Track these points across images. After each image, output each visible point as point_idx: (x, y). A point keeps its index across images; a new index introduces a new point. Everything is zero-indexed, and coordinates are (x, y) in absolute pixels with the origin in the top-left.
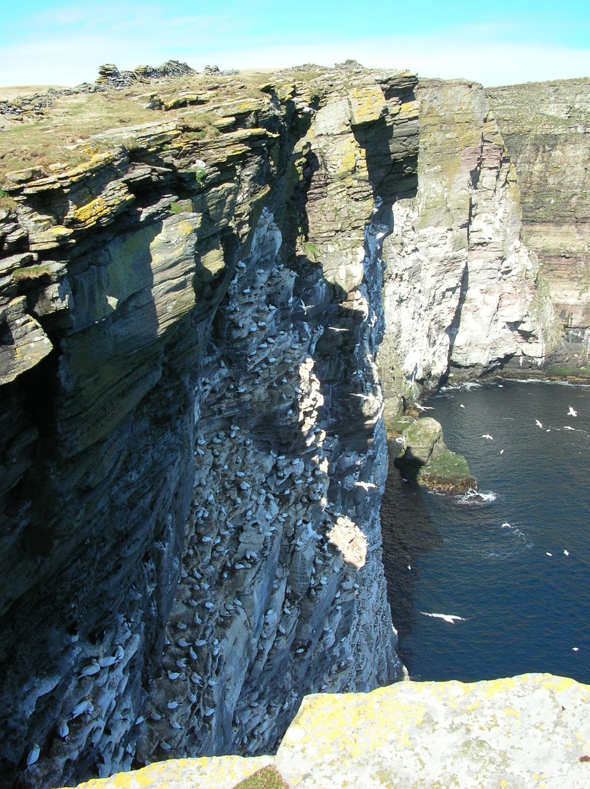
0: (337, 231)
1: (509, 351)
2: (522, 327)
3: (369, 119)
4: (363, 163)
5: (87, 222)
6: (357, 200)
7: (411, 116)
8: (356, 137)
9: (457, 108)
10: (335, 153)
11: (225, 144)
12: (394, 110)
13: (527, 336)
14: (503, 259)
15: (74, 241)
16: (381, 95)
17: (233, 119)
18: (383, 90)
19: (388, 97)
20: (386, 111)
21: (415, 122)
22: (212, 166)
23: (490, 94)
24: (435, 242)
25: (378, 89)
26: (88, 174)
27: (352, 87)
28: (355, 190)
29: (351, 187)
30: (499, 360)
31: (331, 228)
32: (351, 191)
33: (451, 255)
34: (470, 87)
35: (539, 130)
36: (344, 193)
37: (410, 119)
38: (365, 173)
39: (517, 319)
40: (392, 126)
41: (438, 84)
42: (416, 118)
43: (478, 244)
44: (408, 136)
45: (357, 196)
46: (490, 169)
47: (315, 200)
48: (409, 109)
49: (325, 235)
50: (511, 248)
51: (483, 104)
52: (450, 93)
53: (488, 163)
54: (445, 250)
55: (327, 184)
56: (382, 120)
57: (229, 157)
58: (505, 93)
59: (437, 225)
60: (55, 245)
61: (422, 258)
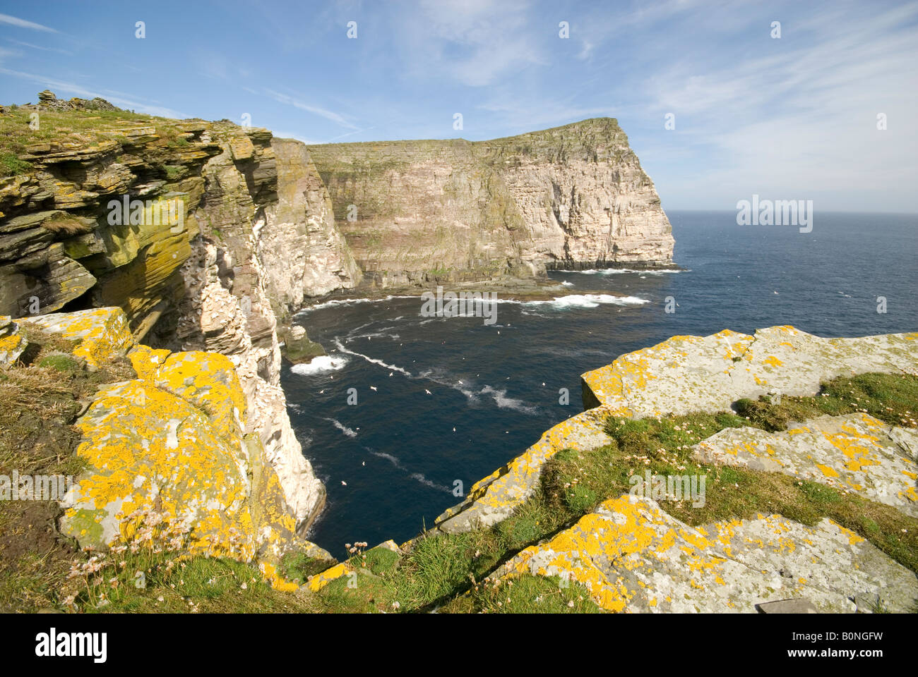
0: (233, 224)
1: (336, 286)
2: (340, 274)
3: (244, 157)
4: (244, 183)
5: (109, 189)
6: (243, 206)
7: (271, 157)
8: (237, 167)
9: (291, 156)
10: (225, 176)
11: (190, 150)
12: (260, 152)
13: (343, 278)
14: (326, 239)
15: (98, 203)
16: (250, 143)
17: (192, 134)
18: (251, 139)
19: (254, 144)
20: (254, 152)
21: (273, 160)
22: (182, 165)
23: (309, 149)
24: (287, 231)
25: (248, 139)
26: (100, 155)
27: (230, 136)
28: (241, 200)
29: (238, 198)
30: (331, 292)
31: (229, 222)
32: (239, 200)
33: (298, 238)
34: (297, 143)
35: (339, 170)
36: (235, 202)
37: (270, 159)
38: (246, 190)
39: (338, 270)
40: (258, 163)
41: (280, 141)
42: (274, 158)
43: (312, 232)
44: (270, 169)
45: (243, 203)
46: (315, 191)
47: (215, 205)
48: (267, 152)
49: (225, 226)
50: (330, 233)
51: (306, 154)
52: (286, 147)
53: (313, 187)
54: (294, 235)
55: (222, 196)
56: (252, 158)
57: (194, 160)
58: (317, 149)
59: (288, 222)
60: (82, 205)
61: (282, 240)
